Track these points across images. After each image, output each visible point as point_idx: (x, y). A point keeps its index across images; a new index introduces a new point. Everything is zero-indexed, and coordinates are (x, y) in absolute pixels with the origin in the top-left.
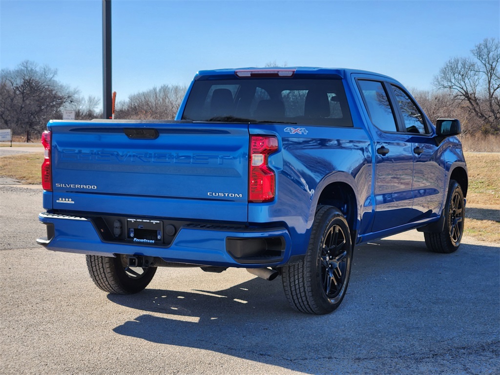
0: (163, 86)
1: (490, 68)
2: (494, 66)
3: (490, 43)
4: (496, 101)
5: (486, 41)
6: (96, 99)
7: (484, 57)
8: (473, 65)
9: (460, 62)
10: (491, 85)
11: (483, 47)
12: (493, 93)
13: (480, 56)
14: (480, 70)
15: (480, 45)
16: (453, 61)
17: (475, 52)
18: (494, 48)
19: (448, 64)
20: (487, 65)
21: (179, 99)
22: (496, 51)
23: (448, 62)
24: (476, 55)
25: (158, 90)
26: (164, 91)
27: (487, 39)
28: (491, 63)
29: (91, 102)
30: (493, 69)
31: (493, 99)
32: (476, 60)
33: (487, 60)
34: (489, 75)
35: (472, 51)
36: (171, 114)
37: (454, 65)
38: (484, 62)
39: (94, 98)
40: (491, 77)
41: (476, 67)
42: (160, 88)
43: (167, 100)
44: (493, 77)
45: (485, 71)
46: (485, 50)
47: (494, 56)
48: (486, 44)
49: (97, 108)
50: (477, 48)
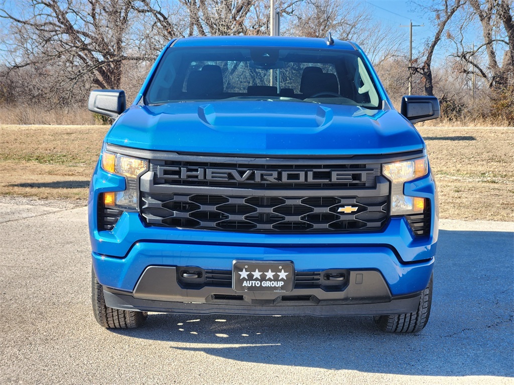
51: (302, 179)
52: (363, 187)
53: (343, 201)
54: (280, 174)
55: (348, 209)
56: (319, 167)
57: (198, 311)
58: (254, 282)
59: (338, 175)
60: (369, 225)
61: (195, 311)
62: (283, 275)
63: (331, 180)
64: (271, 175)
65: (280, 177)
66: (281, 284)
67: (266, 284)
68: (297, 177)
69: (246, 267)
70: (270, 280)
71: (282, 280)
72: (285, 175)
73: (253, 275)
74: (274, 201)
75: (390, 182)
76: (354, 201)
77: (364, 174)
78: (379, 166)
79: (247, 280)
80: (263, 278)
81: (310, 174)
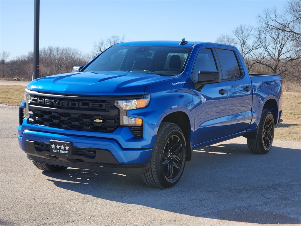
0: (49, 46)
1: (243, 42)
2: (245, 41)
3: (243, 27)
4: (246, 61)
5: (241, 26)
6: (8, 53)
7: (239, 35)
8: (233, 40)
9: (226, 38)
10: (243, 52)
11: (239, 30)
12: (245, 56)
13: (237, 34)
14: (237, 43)
15: (238, 28)
16: (222, 37)
17: (234, 32)
18: (245, 30)
19: (219, 39)
20: (241, 40)
21: (59, 55)
22: (246, 32)
23: (219, 38)
24: (235, 34)
25: (46, 49)
26: (50, 50)
27: (242, 25)
28: (243, 39)
29: (4, 55)
30: (244, 43)
31: (244, 60)
32: (235, 37)
33: (241, 37)
34: (242, 46)
35: (233, 31)
36: (55, 64)
37: (222, 40)
38: (239, 38)
39: (7, 52)
40: (243, 47)
41: (235, 41)
42: (48, 47)
43: (52, 55)
44: (244, 47)
45: (240, 43)
46: (241, 31)
47: (245, 35)
48: (241, 28)
49: (8, 58)
50: (236, 30)
51: (77, 106)
52: (104, 110)
53: (95, 117)
54: (69, 103)
55: (98, 121)
56: (86, 100)
57: (52, 164)
58: (57, 150)
59: (92, 104)
60: (108, 129)
61: (51, 163)
62: (67, 148)
63: (89, 107)
64: (65, 103)
65: (68, 105)
66: (66, 152)
67: (61, 152)
68: (75, 104)
69: (54, 143)
70: (62, 150)
71: (67, 150)
72: (70, 103)
73: (57, 147)
74: (68, 115)
75: (119, 109)
76: (100, 117)
77: (104, 104)
78: (113, 101)
79: (54, 149)
80: (60, 149)
81: (81, 103)
